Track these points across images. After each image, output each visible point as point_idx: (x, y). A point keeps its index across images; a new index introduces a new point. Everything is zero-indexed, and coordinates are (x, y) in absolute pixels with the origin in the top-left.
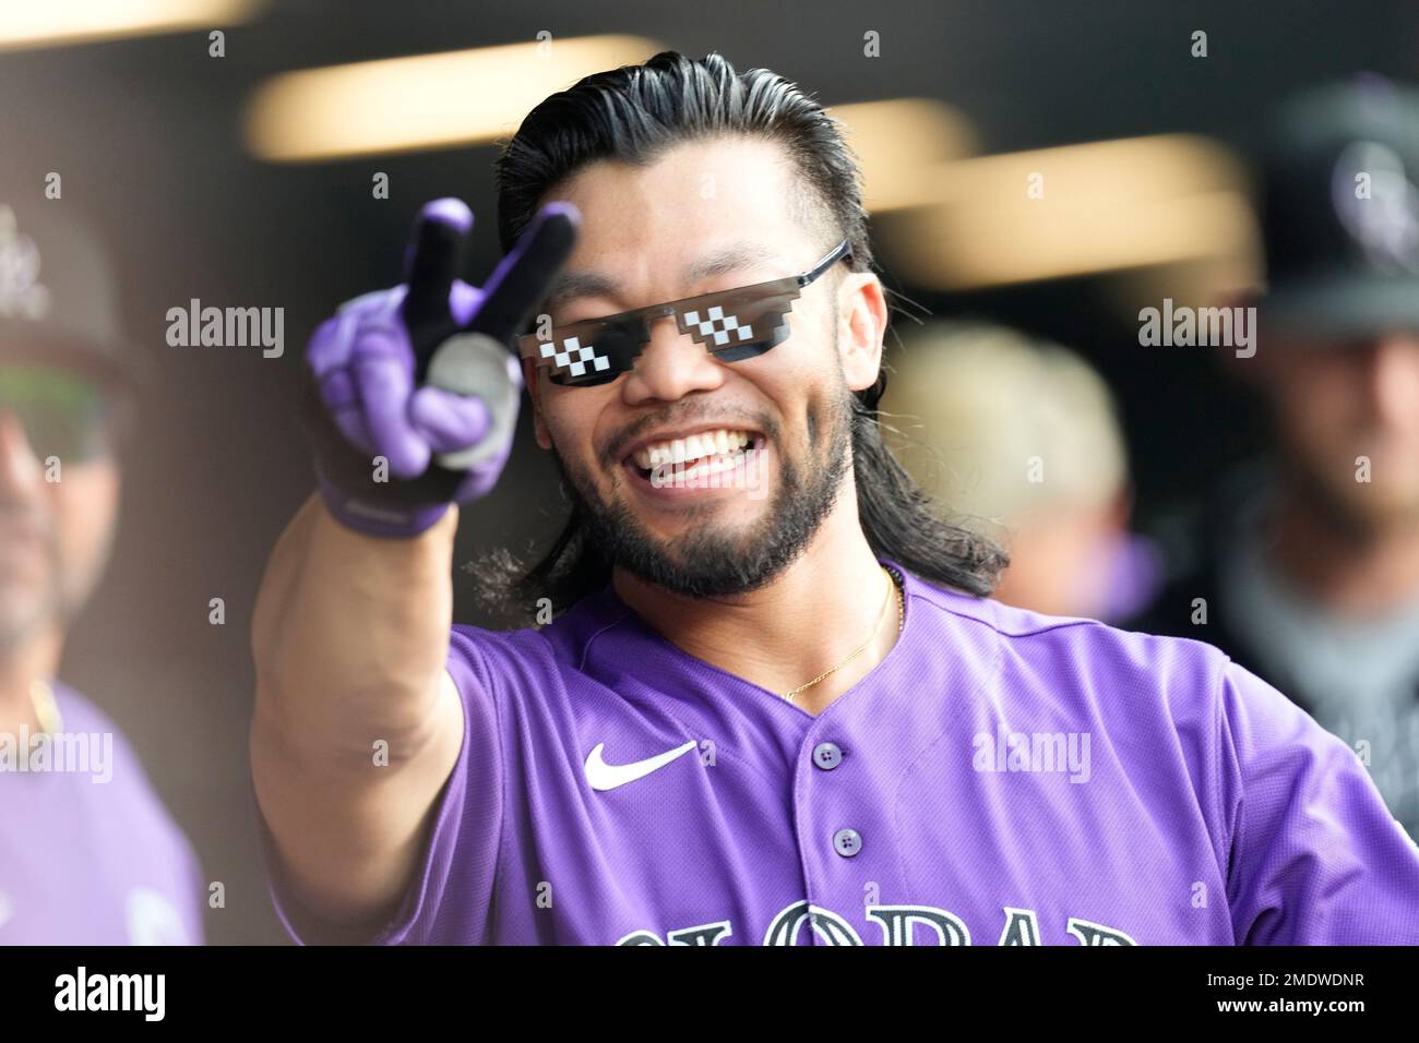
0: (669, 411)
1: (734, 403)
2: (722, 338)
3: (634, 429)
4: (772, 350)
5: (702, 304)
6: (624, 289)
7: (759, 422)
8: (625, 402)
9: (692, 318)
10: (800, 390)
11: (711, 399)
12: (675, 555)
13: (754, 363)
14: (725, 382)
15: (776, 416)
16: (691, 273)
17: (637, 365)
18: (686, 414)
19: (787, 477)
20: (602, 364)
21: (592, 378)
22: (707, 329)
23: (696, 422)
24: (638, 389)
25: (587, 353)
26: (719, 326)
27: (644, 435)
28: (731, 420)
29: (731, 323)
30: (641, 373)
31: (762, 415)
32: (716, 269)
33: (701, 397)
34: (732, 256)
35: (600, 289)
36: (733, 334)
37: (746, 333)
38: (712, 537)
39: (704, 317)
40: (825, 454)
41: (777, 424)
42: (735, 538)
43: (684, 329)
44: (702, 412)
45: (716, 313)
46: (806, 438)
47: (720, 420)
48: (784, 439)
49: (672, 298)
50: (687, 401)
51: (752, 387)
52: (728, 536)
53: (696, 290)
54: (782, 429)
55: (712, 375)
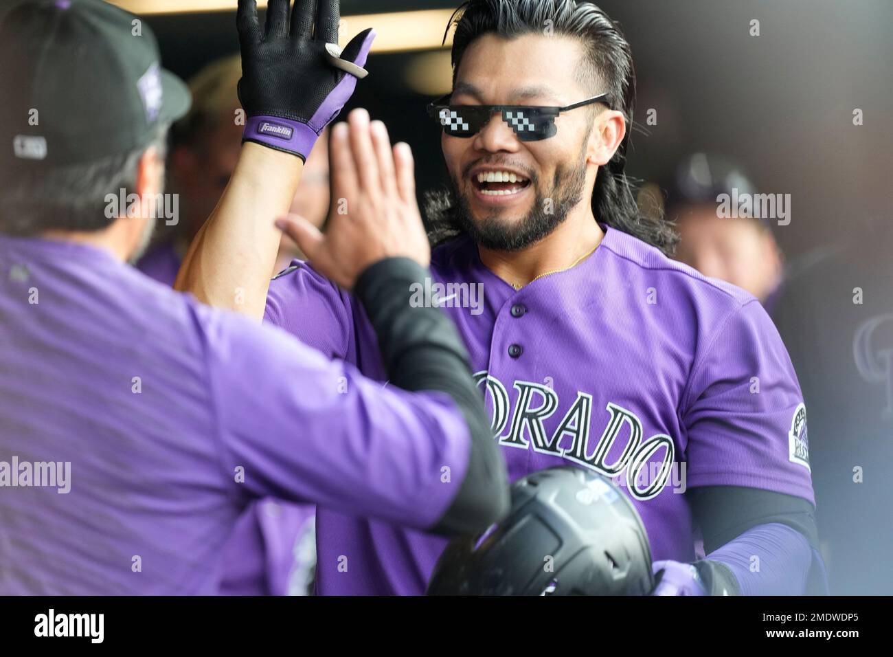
0: (491, 158)
1: (520, 162)
2: (521, 128)
3: (475, 163)
4: (544, 141)
5: (515, 109)
6: (483, 95)
7: (529, 173)
8: (473, 149)
9: (509, 115)
10: (553, 162)
11: (511, 157)
12: (480, 227)
13: (535, 144)
14: (519, 151)
15: (539, 172)
16: (513, 94)
17: (481, 132)
18: (497, 161)
19: (538, 204)
20: (466, 127)
21: (460, 133)
22: (515, 121)
23: (499, 166)
24: (479, 144)
25: (460, 120)
26: (520, 121)
27: (478, 167)
28: (517, 169)
29: (526, 121)
30: (482, 136)
31: (532, 171)
32: (527, 95)
33: (506, 154)
34: (535, 90)
35: (474, 93)
36: (526, 127)
37: (532, 128)
38: (497, 223)
39: (515, 116)
40: (560, 195)
41: (538, 177)
42: (507, 226)
43: (504, 120)
44: (503, 162)
45: (520, 115)
46: (551, 184)
47: (512, 168)
48: (540, 184)
49: (504, 104)
50: (499, 155)
51: (531, 156)
52: (504, 225)
53: (515, 103)
54: (540, 179)
55: (513, 145)
